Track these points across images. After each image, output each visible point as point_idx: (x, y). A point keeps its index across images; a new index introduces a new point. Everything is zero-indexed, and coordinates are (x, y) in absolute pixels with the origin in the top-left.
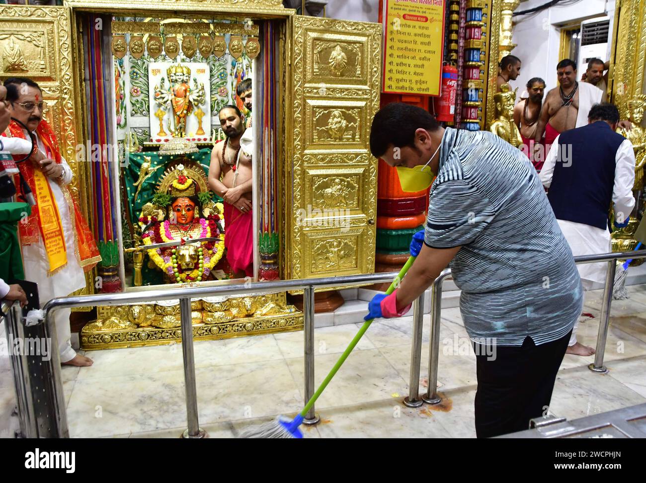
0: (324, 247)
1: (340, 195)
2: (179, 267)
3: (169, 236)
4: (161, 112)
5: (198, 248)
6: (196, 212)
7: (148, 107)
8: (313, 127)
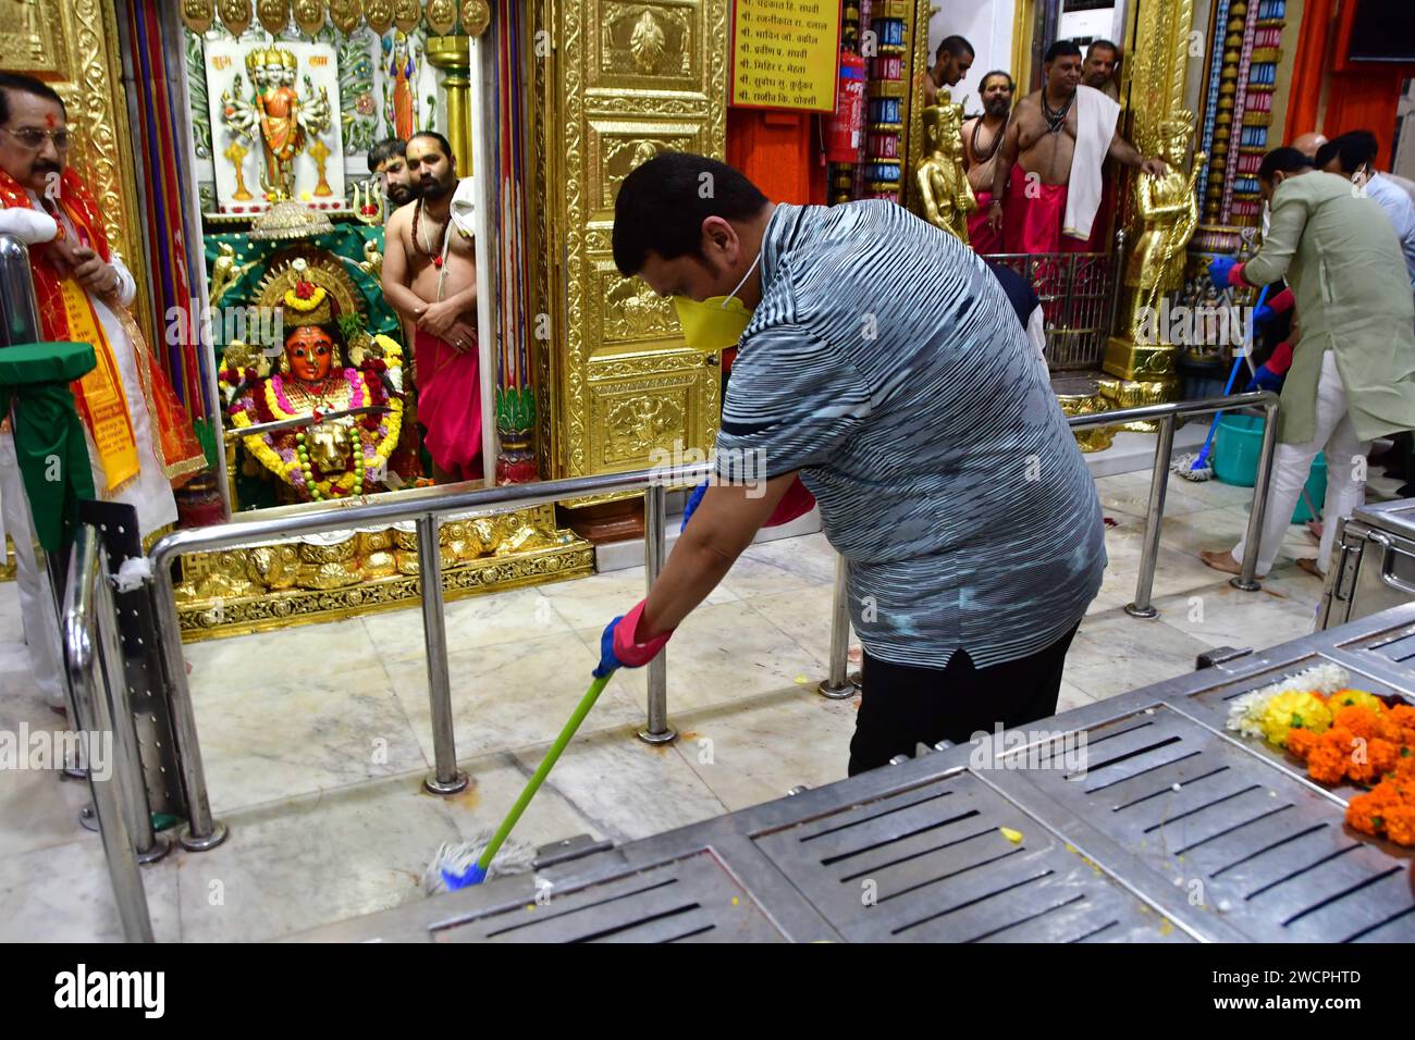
0: (626, 411)
1: (655, 310)
2: (315, 469)
3: (286, 408)
4: (238, 148)
5: (349, 428)
6: (336, 355)
7: (210, 138)
8: (601, 175)
